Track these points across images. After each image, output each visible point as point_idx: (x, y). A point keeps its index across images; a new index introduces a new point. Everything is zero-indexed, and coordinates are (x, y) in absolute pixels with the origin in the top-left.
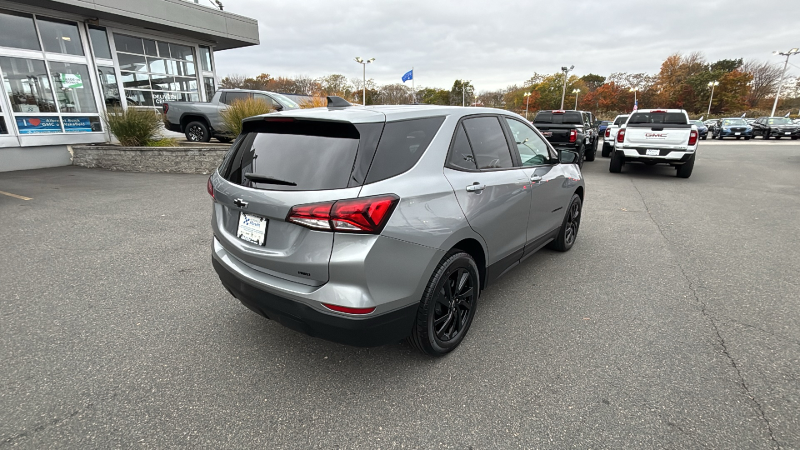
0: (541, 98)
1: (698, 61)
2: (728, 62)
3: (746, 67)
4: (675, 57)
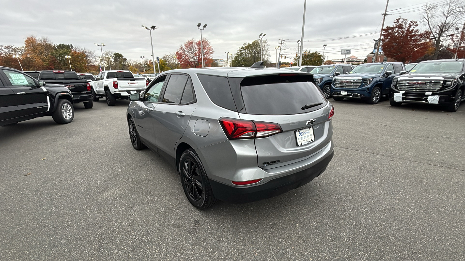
1: (49, 42)
3: (76, 49)
4: (32, 38)
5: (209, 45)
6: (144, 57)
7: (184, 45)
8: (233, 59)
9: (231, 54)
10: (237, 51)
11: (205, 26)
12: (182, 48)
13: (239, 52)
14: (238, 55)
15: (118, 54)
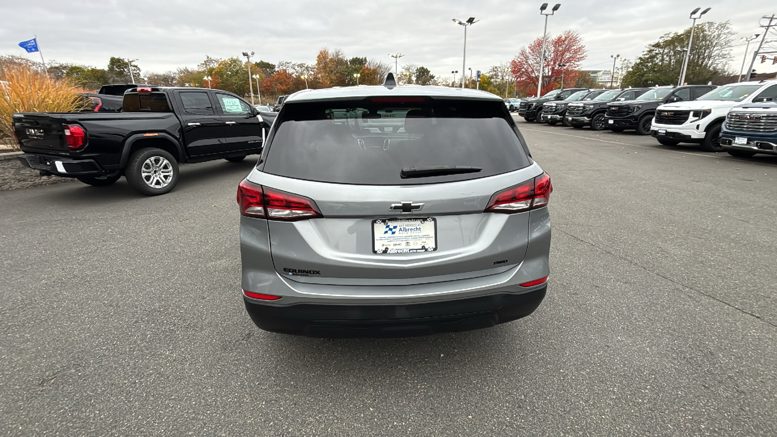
0: (222, 83)
1: (341, 57)
2: (359, 59)
3: (369, 64)
4: (325, 51)
5: (579, 43)
6: (457, 72)
7: (529, 47)
8: (630, 69)
9: (623, 59)
10: (644, 52)
11: (556, 8)
12: (523, 53)
13: (646, 54)
14: (643, 61)
15: (423, 68)
